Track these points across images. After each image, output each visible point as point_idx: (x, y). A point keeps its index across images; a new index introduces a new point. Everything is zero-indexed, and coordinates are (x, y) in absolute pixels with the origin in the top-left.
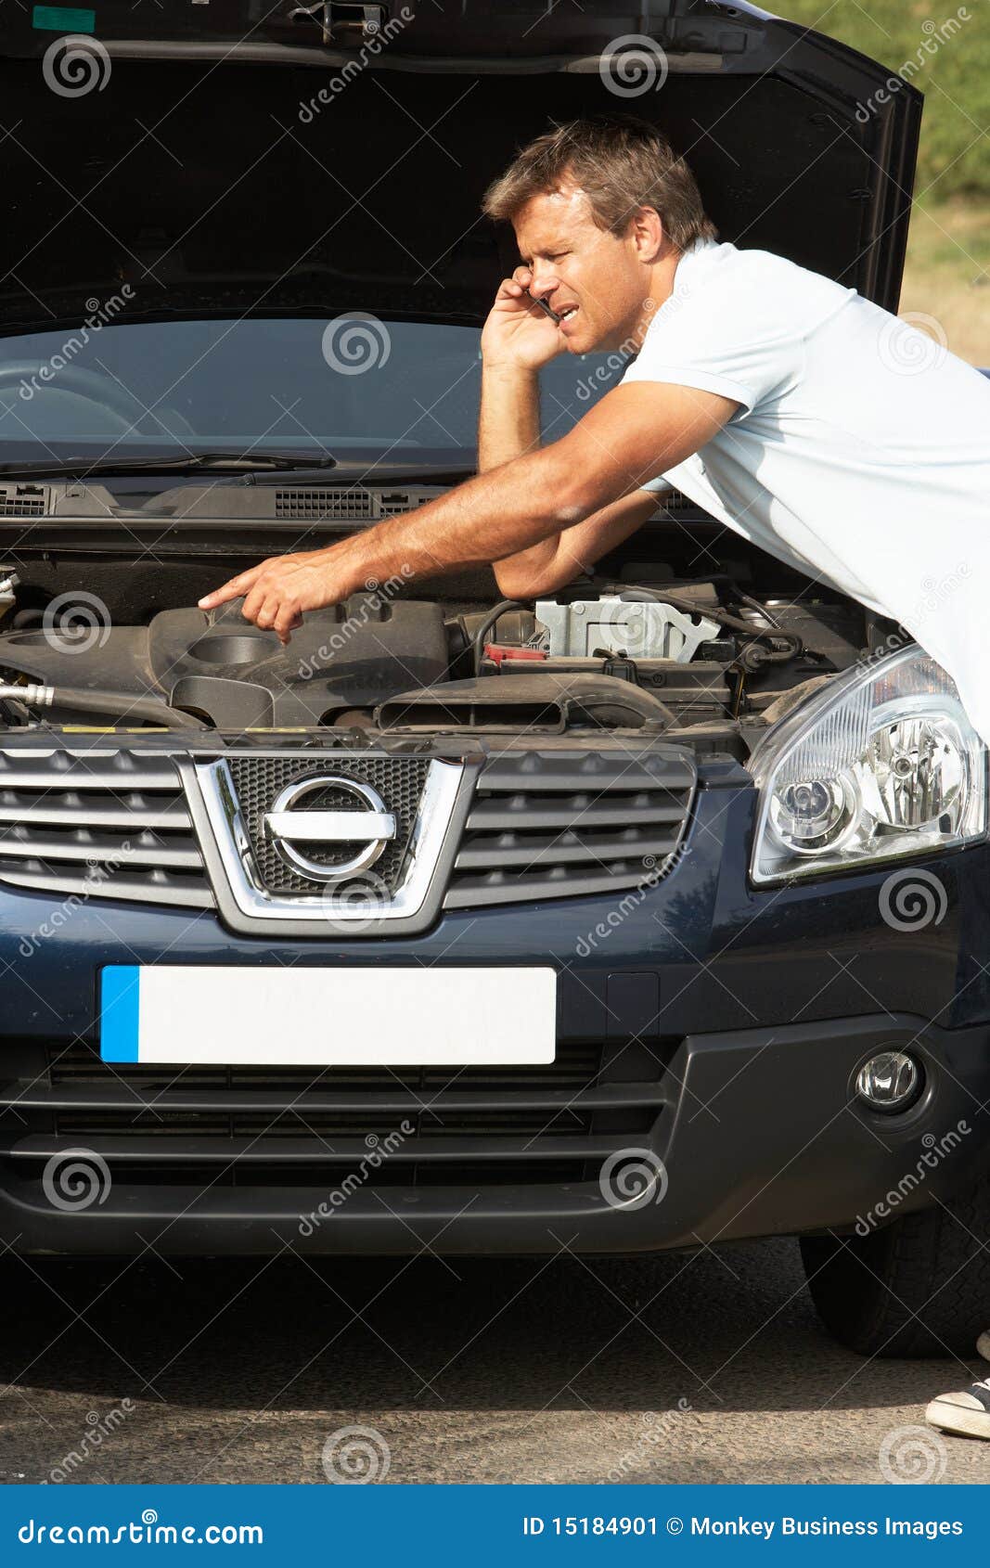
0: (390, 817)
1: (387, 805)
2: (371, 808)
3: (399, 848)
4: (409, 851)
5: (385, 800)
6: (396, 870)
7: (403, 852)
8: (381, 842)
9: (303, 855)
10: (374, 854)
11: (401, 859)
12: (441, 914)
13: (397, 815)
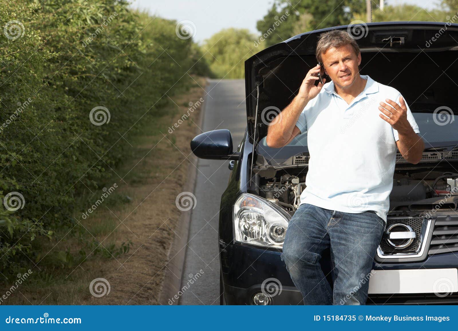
0: (414, 233)
1: (413, 230)
2: (409, 231)
3: (416, 240)
4: (419, 241)
5: (413, 229)
6: (416, 246)
7: (418, 241)
8: (412, 239)
9: (393, 243)
10: (411, 242)
11: (417, 243)
12: (428, 256)
13: (416, 232)
